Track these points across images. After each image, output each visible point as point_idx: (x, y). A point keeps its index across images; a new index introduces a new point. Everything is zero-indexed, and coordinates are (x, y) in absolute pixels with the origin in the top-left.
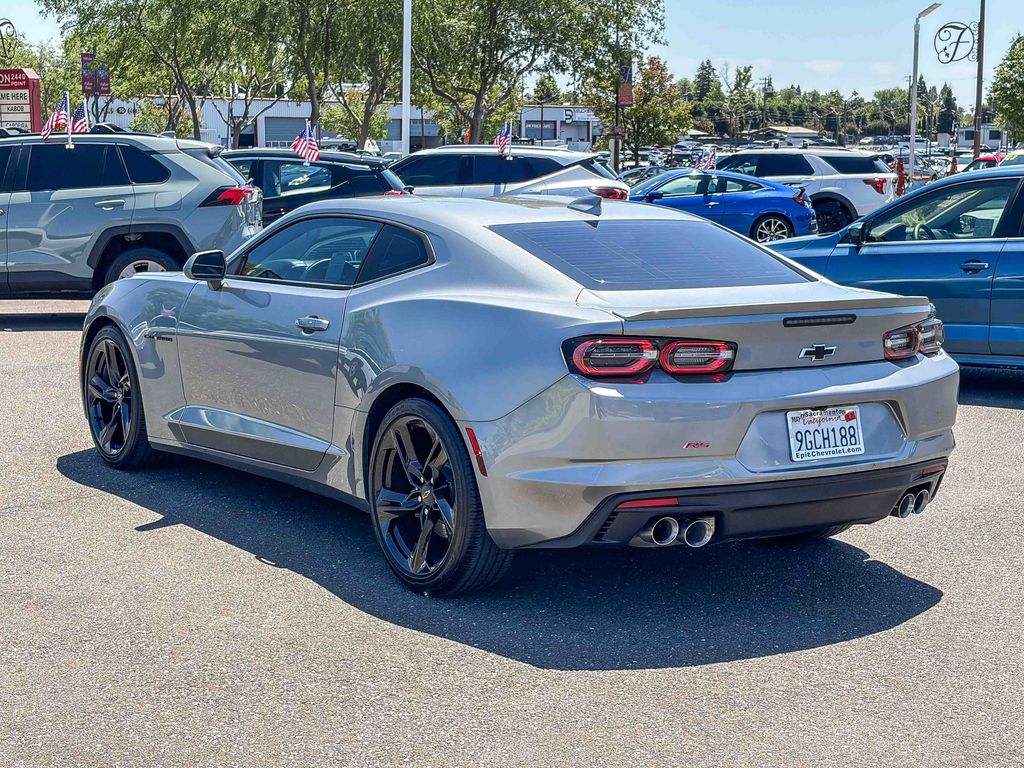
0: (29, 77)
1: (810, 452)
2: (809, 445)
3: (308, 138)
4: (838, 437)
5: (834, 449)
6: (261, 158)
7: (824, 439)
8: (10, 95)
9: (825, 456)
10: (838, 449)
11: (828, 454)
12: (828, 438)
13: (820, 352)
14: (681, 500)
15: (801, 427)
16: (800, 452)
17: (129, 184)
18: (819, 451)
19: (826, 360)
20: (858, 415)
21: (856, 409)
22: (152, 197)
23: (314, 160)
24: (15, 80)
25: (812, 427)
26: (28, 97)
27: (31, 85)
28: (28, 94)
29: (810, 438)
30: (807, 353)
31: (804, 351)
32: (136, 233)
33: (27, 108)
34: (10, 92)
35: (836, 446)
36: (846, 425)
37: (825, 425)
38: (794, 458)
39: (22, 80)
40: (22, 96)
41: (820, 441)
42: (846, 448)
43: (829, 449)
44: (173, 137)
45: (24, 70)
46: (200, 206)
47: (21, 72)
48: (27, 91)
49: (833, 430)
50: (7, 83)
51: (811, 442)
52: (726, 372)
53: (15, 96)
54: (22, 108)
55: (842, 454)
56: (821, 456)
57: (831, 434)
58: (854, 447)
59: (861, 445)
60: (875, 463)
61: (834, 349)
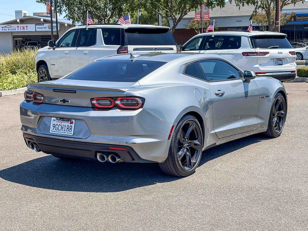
1: (56, 131)
4: (66, 128)
7: (61, 128)
10: (65, 132)
11: (61, 133)
12: (63, 128)
13: (64, 101)
15: (55, 123)
16: (53, 130)
18: (59, 131)
20: (74, 123)
21: (74, 121)
25: (58, 124)
29: (57, 126)
30: (61, 101)
36: (70, 125)
37: (63, 124)
38: (50, 131)
42: (67, 132)
43: (62, 131)
49: (65, 126)
51: (57, 128)
55: (65, 134)
56: (59, 133)
57: (64, 127)
58: (70, 132)
59: (72, 132)
60: (75, 139)
61: (70, 101)
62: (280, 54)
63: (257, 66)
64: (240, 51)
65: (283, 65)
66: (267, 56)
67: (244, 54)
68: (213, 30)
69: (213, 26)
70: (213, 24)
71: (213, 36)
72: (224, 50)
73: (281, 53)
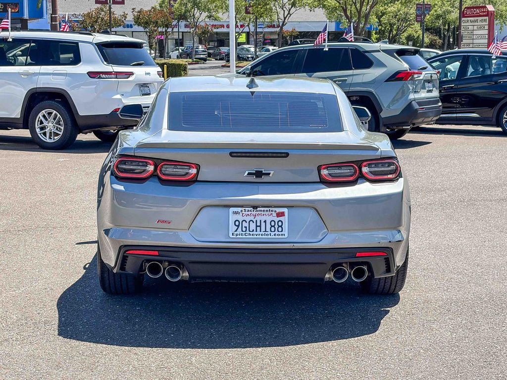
0: (489, 10)
1: (244, 233)
2: (244, 229)
3: (496, 42)
4: (268, 226)
5: (264, 233)
6: (468, 54)
7: (257, 226)
8: (479, 20)
9: (255, 236)
10: (266, 233)
11: (259, 236)
12: (260, 226)
13: (259, 174)
14: (160, 253)
15: (240, 218)
16: (236, 233)
17: (352, 69)
18: (251, 233)
19: (265, 179)
20: (286, 214)
21: (285, 210)
22: (361, 76)
23: (498, 55)
24: (482, 12)
25: (248, 219)
26: (487, 21)
27: (490, 15)
28: (487, 20)
29: (245, 224)
30: (249, 174)
31: (247, 173)
32: (356, 96)
33: (487, 27)
34: (480, 18)
35: (266, 231)
36: (277, 219)
37: (258, 218)
38: (231, 236)
39: (486, 12)
40: (485, 20)
41: (253, 226)
42: (273, 234)
43: (261, 233)
44: (386, 43)
45: (487, 6)
46: (385, 82)
47: (486, 7)
48: (487, 18)
49: (265, 222)
50: (478, 13)
51: (246, 227)
52: (194, 181)
53: (481, 21)
54: (484, 27)
55: (269, 237)
56: (252, 237)
57: (263, 224)
58: (280, 233)
59: (286, 232)
60: (295, 244)
61: (272, 172)
62: (148, 76)
63: (118, 96)
64: (82, 69)
65: (151, 96)
66: (131, 78)
67: (92, 75)
68: (10, 29)
69: (9, 21)
70: (8, 16)
71: (11, 40)
72: (43, 67)
73: (149, 74)
